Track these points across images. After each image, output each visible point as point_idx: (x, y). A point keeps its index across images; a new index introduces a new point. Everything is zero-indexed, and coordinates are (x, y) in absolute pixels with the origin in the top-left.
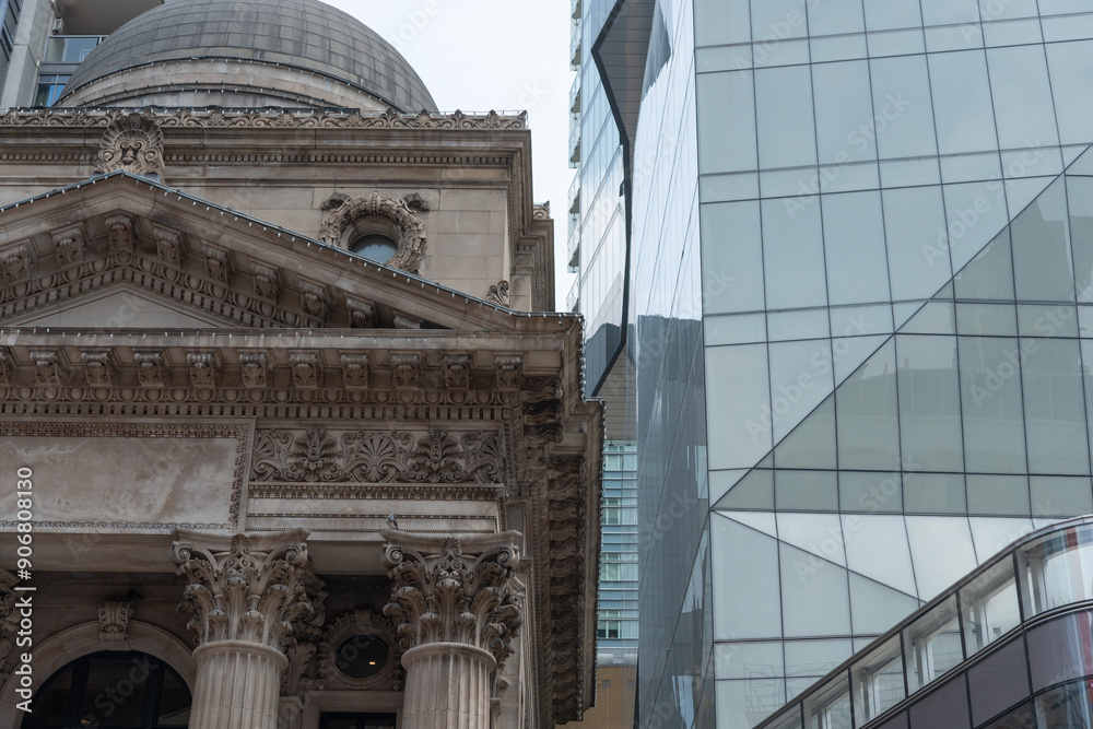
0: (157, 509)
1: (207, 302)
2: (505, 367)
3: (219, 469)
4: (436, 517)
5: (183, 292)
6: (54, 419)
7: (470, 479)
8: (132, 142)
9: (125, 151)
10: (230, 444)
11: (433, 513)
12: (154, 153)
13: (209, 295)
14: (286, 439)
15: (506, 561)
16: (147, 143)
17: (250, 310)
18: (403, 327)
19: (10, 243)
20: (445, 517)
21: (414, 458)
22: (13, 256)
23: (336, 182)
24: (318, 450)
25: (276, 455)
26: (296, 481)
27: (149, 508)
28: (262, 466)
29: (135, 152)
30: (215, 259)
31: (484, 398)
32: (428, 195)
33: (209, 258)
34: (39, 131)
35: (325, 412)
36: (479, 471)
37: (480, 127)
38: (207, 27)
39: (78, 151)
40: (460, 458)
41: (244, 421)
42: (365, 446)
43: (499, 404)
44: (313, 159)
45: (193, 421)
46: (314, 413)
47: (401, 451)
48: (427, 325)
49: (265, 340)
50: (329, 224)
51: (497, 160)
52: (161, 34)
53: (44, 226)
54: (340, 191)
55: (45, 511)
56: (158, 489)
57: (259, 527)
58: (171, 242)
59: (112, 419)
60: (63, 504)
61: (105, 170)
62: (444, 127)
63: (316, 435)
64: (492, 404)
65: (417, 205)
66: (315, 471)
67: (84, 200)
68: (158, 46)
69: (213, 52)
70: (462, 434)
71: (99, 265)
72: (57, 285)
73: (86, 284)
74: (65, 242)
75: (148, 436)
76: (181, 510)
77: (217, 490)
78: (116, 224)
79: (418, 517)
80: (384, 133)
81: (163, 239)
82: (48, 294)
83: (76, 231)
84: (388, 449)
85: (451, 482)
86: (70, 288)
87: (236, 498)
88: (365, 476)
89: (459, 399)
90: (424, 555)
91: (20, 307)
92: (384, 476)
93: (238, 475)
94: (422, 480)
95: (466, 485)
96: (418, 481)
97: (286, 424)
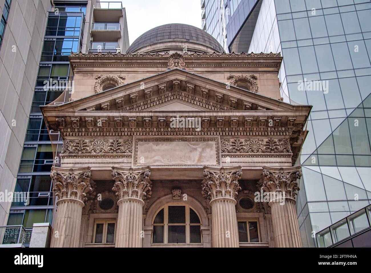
0: (196, 161)
1: (201, 104)
2: (291, 120)
3: (212, 150)
4: (275, 162)
5: (194, 102)
6: (163, 137)
7: (282, 152)
8: (176, 60)
9: (175, 63)
10: (213, 143)
11: (273, 161)
12: (183, 64)
13: (201, 102)
14: (228, 141)
15: (299, 174)
16: (181, 61)
17: (214, 106)
18: (261, 110)
19: (147, 88)
20: (277, 162)
21: (265, 146)
22: (148, 92)
23: (230, 72)
24: (239, 144)
25: (227, 146)
26: (234, 153)
27: (194, 161)
28: (224, 149)
29: (178, 63)
30: (205, 92)
31: (283, 129)
32: (256, 75)
33: (203, 92)
34: (147, 58)
35: (239, 134)
36: (284, 150)
37: (268, 56)
38: (172, 33)
39: (158, 64)
40: (278, 146)
41: (217, 137)
42: (251, 143)
43: (288, 131)
44: (223, 66)
45: (203, 137)
46: (236, 134)
47: (261, 144)
48: (268, 109)
49: (224, 114)
50: (232, 83)
51: (274, 65)
52: (159, 35)
53: (156, 84)
54: (232, 74)
55: (164, 162)
56: (195, 156)
57: (225, 166)
58: (192, 87)
59: (180, 137)
60: (169, 160)
61: (171, 68)
62: (259, 56)
63: (237, 140)
64: (286, 131)
65: (254, 78)
66: (239, 150)
67: (167, 76)
68: (159, 38)
69: (175, 40)
70: (277, 139)
71: (170, 94)
72: (158, 100)
73: (166, 100)
74: (162, 88)
75: (190, 141)
76: (203, 161)
77: (212, 155)
78: (176, 83)
79: (270, 162)
80: (243, 58)
81: (190, 87)
82: (156, 103)
83: (165, 85)
84: (258, 144)
85: (277, 152)
86: (162, 101)
87: (218, 157)
88: (253, 151)
89: (276, 129)
90: (274, 173)
91: (149, 106)
92: (258, 151)
93: (218, 151)
94: (269, 152)
95: (282, 153)
96: (268, 152)
97: (228, 137)
